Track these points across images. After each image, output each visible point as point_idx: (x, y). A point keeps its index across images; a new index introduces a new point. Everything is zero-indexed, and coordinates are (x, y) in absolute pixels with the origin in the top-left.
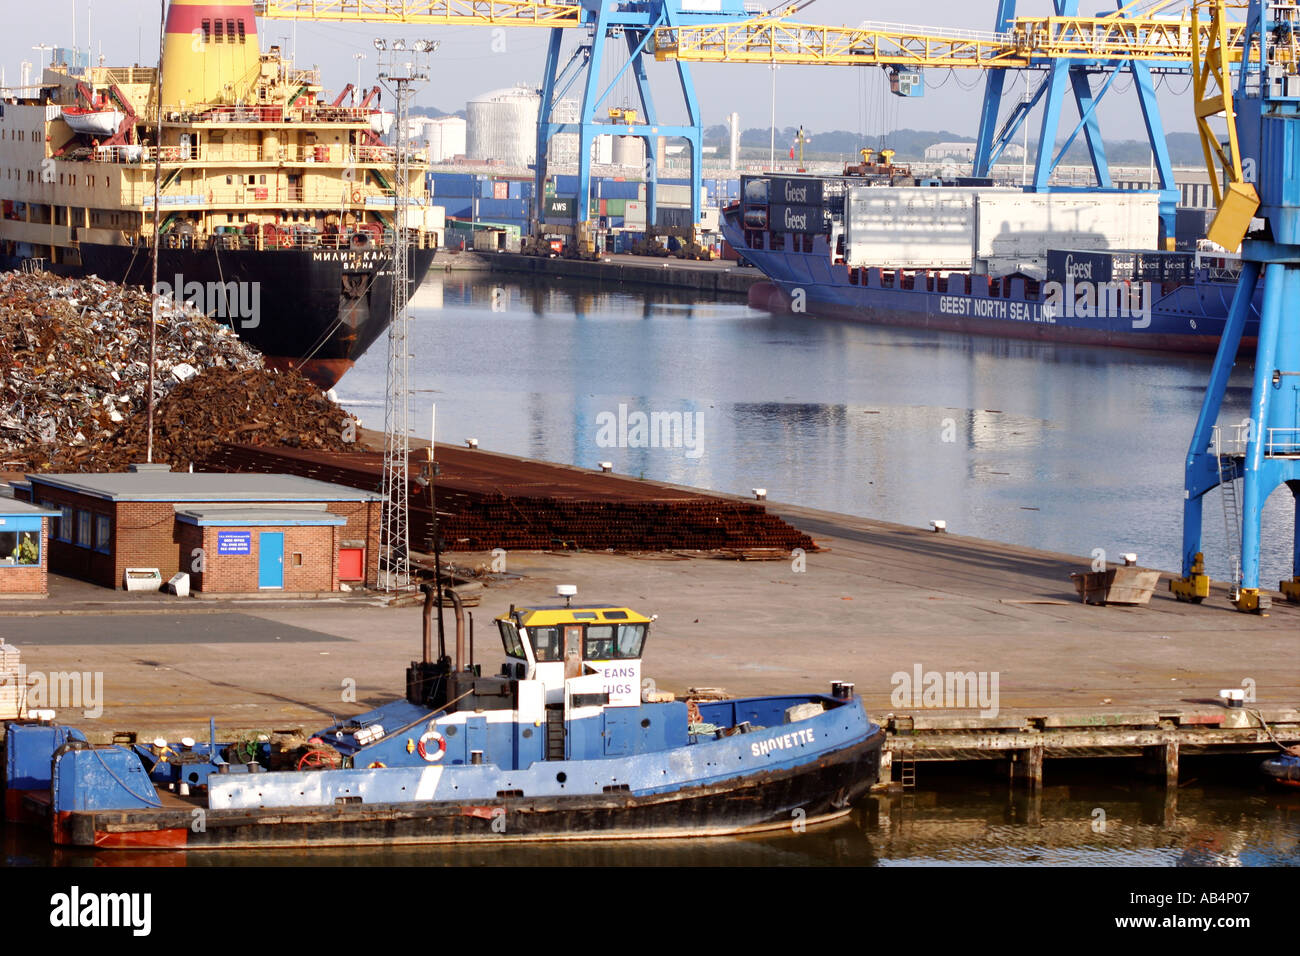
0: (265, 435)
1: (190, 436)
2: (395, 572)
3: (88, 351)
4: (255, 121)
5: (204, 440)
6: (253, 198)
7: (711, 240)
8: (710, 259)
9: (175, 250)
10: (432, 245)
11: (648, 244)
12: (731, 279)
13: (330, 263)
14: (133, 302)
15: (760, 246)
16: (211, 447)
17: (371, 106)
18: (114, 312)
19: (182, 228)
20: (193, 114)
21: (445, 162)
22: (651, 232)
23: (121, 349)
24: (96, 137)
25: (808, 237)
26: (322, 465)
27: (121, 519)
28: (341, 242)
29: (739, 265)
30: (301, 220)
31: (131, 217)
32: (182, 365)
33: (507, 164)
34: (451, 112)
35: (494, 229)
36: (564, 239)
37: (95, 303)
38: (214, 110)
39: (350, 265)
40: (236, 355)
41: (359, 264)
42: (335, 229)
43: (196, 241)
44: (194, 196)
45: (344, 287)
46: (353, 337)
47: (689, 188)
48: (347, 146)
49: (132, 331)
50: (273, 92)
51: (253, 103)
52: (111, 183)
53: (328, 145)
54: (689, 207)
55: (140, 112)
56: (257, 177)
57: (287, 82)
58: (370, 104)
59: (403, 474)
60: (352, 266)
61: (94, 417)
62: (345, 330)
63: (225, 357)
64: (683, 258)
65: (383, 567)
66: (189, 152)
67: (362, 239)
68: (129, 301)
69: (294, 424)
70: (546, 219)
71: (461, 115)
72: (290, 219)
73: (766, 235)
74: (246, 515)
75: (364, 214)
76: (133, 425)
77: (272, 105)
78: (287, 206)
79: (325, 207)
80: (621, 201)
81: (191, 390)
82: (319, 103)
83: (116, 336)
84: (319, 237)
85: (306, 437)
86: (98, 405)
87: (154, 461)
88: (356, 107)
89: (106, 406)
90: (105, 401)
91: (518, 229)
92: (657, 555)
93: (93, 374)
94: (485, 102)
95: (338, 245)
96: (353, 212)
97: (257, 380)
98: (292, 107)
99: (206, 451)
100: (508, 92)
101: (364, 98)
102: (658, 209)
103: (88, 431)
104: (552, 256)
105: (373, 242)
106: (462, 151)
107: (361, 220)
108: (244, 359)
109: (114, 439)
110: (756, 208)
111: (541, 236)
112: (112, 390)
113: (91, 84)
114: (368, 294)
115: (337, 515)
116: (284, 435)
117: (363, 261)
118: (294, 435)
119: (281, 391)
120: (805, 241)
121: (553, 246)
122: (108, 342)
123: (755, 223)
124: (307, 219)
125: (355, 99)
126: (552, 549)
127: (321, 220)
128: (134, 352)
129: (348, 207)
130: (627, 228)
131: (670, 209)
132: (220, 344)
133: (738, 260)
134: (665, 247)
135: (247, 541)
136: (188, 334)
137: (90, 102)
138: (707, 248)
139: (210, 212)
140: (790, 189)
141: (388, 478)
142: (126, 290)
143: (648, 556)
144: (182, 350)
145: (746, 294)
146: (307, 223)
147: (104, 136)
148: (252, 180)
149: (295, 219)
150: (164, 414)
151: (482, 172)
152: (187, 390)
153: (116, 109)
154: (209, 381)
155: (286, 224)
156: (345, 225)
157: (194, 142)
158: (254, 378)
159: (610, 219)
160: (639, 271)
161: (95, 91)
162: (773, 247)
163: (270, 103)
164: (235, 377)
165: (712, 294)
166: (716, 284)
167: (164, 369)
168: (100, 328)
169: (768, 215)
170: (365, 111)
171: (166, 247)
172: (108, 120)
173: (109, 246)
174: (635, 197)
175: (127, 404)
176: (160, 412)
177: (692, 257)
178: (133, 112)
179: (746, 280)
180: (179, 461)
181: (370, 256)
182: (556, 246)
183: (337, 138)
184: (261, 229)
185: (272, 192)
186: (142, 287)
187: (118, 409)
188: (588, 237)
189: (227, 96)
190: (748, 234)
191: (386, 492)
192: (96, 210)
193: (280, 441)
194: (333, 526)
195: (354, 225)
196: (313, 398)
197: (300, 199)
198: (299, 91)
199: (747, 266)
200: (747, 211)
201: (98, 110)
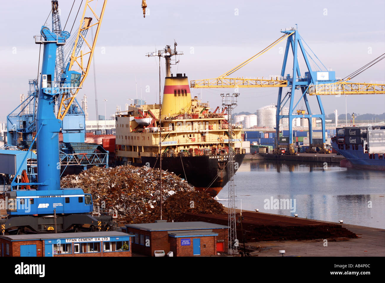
0: (195, 210)
1: (174, 212)
2: (233, 249)
3: (143, 188)
4: (191, 119)
5: (178, 212)
6: (191, 141)
7: (329, 148)
8: (329, 153)
9: (169, 157)
10: (244, 153)
11: (310, 150)
12: (335, 159)
13: (214, 159)
14: (156, 173)
15: (343, 149)
16: (180, 214)
17: (225, 113)
18: (150, 176)
19: (171, 151)
20: (173, 117)
21: (251, 128)
22: (311, 146)
23: (153, 187)
24: (145, 125)
25: (357, 145)
26: (212, 218)
27: (153, 236)
28: (217, 153)
29: (337, 155)
30: (205, 147)
31: (155, 148)
32: (171, 191)
33: (270, 128)
34: (253, 113)
35: (264, 147)
36: (285, 149)
37: (145, 174)
38: (179, 116)
39: (220, 160)
40: (187, 187)
41: (223, 159)
42: (215, 149)
43: (175, 154)
44: (174, 141)
45: (218, 166)
46: (222, 181)
47: (321, 133)
48: (218, 125)
49: (156, 182)
50: (196, 110)
51: (190, 113)
52: (149, 139)
53: (213, 125)
54: (322, 138)
55: (157, 117)
56: (192, 135)
57: (200, 107)
58: (224, 112)
59: (234, 220)
60: (221, 160)
61: (146, 207)
62: (219, 178)
63: (183, 188)
64: (321, 153)
65: (230, 247)
66: (172, 128)
67: (223, 152)
68: (154, 173)
69: (204, 207)
70: (280, 144)
71: (255, 114)
72: (202, 147)
73: (344, 146)
74: (189, 234)
75: (224, 144)
76: (157, 209)
77: (196, 114)
78: (201, 143)
79: (212, 143)
80: (302, 137)
81: (173, 198)
82: (209, 112)
83: (151, 183)
84: (211, 152)
85: (207, 210)
86: (147, 203)
87: (162, 219)
88: (220, 113)
89: (149, 204)
90: (149, 202)
91: (272, 147)
92: (310, 241)
93: (145, 195)
94: (262, 110)
95: (216, 154)
96: (220, 144)
97: (193, 194)
98: (202, 114)
99: (178, 215)
100: (269, 106)
101: (222, 110)
102: (313, 139)
103: (144, 211)
104: (282, 154)
105: (227, 152)
106: (256, 124)
107: (223, 146)
108: (189, 188)
109: (151, 213)
110: (341, 138)
111: (278, 148)
112: (151, 199)
113: (143, 110)
114: (226, 168)
115: (215, 233)
116: (201, 210)
117: (224, 158)
118: (204, 210)
119: (200, 197)
120: (356, 146)
121: (282, 151)
122: (149, 185)
123: (341, 142)
124: (207, 147)
125: (220, 111)
126: (280, 240)
127: (211, 147)
128: (157, 188)
129: (219, 142)
130: (304, 145)
131: (317, 139)
132: (182, 184)
133: (337, 153)
134: (315, 150)
135: (189, 241)
136: (172, 182)
137: (142, 115)
138: (328, 150)
139: (179, 146)
140: (351, 132)
141: (230, 221)
142: (154, 170)
143: (308, 241)
144: (171, 187)
145: (339, 163)
146: (207, 148)
147: (147, 125)
148: (190, 136)
149: (204, 147)
150: (166, 205)
151: (261, 130)
152: (172, 198)
153: (150, 117)
154: (179, 195)
155: (201, 148)
156: (218, 148)
157: (173, 126)
158: (192, 193)
159: (299, 143)
160: (308, 157)
161: (144, 112)
162: (346, 149)
163: (195, 113)
164: (186, 194)
165: (330, 163)
166: (330, 160)
167: (166, 192)
168: (147, 181)
169: (345, 139)
170: (223, 114)
171: (166, 157)
172: (148, 120)
173: (149, 157)
174: (306, 136)
175: (155, 203)
176: (165, 205)
177: (324, 153)
178: (155, 117)
179: (339, 159)
180: (171, 219)
181: (226, 157)
182: (283, 151)
183: (215, 123)
184: (194, 150)
185: (196, 139)
186: (158, 169)
187: (153, 204)
188: (292, 148)
189: (182, 112)
190: (339, 145)
191: (230, 226)
192: (146, 146)
193: (200, 212)
194: (214, 236)
195: (221, 148)
196: (209, 199)
197: (205, 141)
198: (203, 109)
199: (340, 155)
200: (338, 138)
201: (145, 117)
